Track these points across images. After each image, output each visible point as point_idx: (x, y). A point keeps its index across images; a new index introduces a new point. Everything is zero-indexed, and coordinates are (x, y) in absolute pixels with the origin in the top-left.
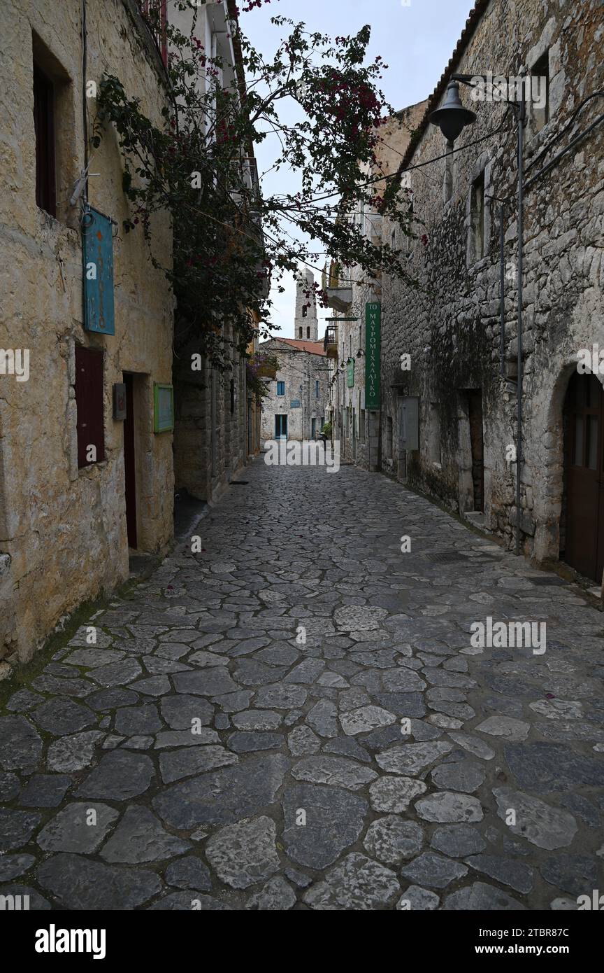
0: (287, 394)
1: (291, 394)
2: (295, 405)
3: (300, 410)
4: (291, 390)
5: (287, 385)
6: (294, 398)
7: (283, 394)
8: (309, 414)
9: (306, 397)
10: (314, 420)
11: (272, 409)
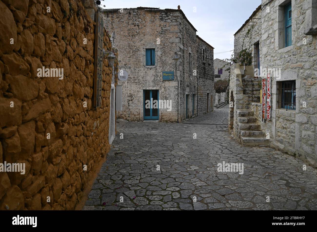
0: (158, 64)
1: (164, 63)
2: (168, 77)
3: (174, 84)
4: (164, 58)
5: (158, 53)
6: (167, 69)
7: (152, 63)
8: (184, 90)
9: (181, 68)
10: (187, 96)
11: (139, 83)
